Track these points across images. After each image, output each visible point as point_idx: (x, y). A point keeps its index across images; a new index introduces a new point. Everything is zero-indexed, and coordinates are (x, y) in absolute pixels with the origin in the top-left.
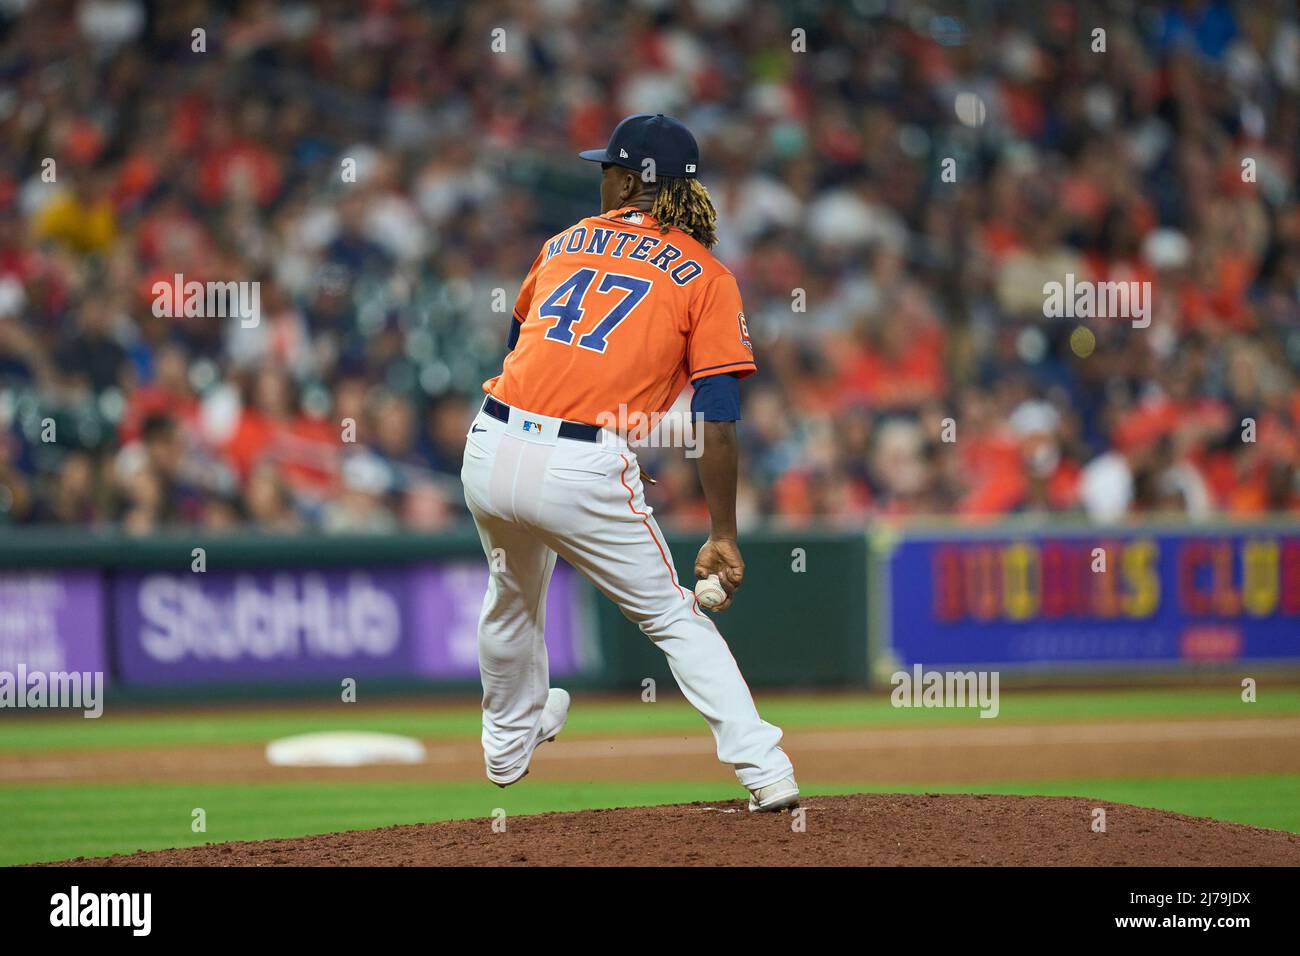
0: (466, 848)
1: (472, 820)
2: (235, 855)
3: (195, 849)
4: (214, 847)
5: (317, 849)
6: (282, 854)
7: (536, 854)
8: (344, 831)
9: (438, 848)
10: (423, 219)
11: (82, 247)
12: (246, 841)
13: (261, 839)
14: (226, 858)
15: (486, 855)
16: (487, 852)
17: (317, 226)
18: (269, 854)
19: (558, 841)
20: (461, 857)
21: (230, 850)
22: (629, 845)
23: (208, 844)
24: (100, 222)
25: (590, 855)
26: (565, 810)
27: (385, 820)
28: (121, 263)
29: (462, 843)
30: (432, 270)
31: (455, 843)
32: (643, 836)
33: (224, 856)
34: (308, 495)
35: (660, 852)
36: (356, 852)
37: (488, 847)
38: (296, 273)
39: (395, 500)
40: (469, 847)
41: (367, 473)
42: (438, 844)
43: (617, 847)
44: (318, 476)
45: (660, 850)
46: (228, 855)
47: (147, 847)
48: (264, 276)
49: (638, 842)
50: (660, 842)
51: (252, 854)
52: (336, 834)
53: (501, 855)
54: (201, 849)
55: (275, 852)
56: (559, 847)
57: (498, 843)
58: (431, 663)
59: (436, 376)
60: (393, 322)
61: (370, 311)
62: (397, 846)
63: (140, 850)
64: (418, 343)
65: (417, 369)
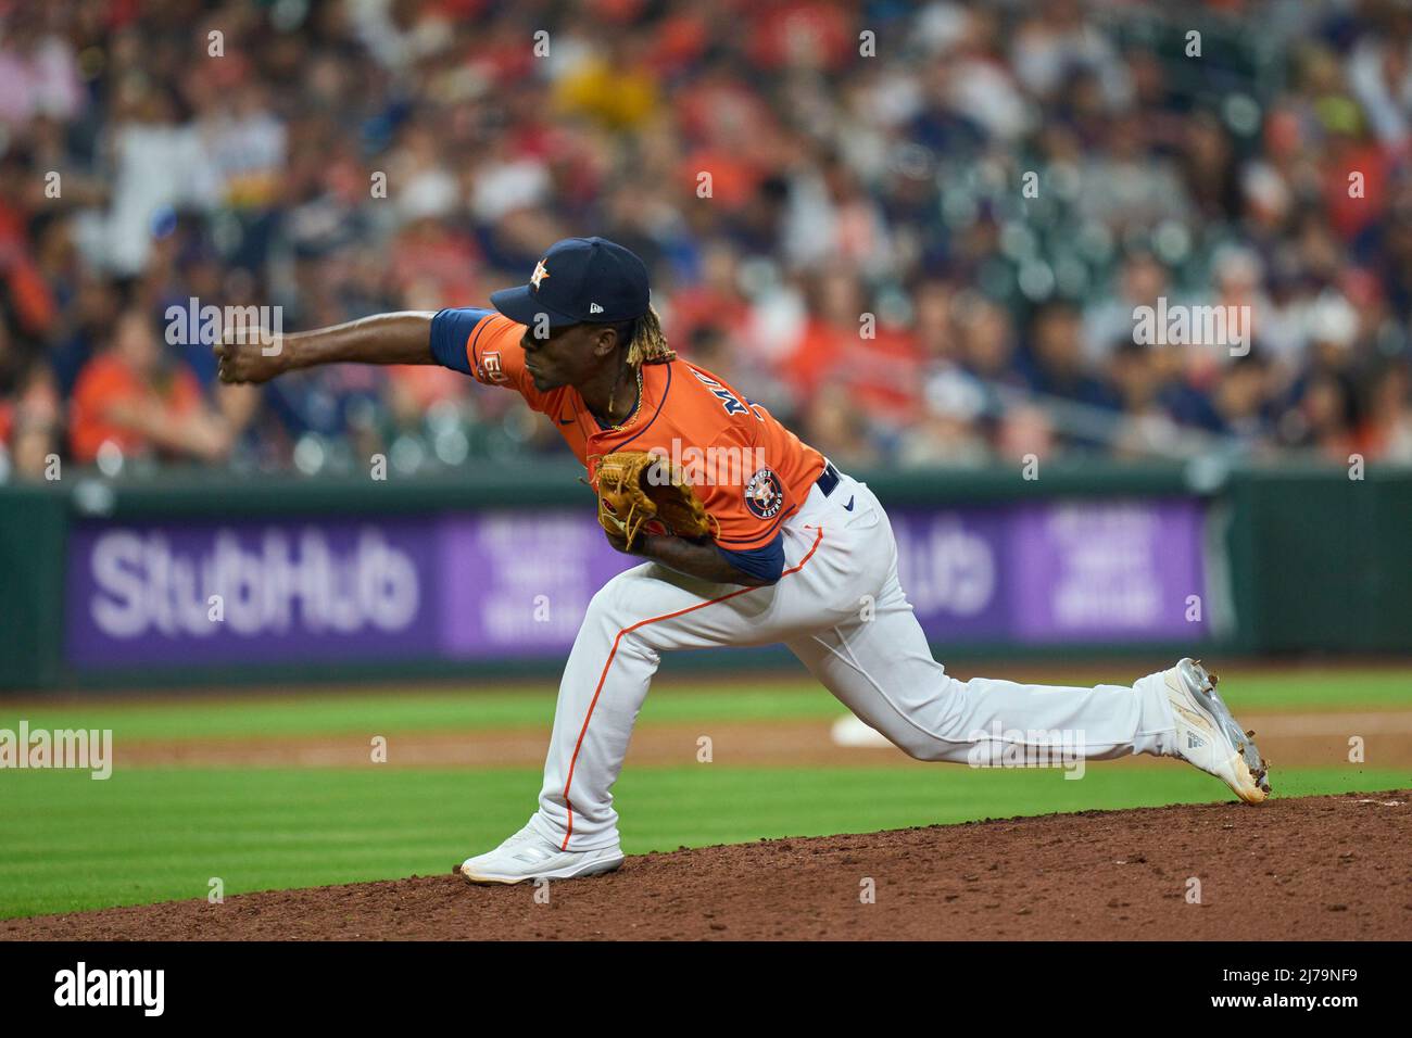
0: (1073, 846)
1: (1080, 813)
2: (796, 853)
3: (748, 846)
4: (771, 843)
5: (894, 847)
6: (853, 853)
7: (1157, 855)
8: (925, 825)
9: (1039, 846)
10: (1021, 89)
11: (613, 122)
12: (809, 836)
13: (826, 835)
14: (785, 857)
15: (1097, 855)
16: (1099, 851)
17: (895, 98)
18: (837, 853)
19: (1185, 839)
20: (1065, 857)
21: (788, 848)
22: (1269, 845)
23: (763, 839)
24: (634, 93)
25: (1224, 856)
26: (1191, 802)
27: (977, 813)
28: (658, 141)
29: (1068, 840)
30: (1033, 151)
31: (1060, 841)
32: (1286, 833)
33: (781, 854)
34: (884, 420)
35: (1308, 853)
36: (941, 850)
37: (1099, 846)
38: (868, 154)
39: (988, 426)
40: (1077, 846)
41: (953, 394)
42: (1039, 842)
43: (1255, 846)
44: (894, 397)
45: (1306, 850)
46: (788, 853)
47: (691, 843)
48: (829, 159)
49: (1281, 840)
50: (1307, 840)
51: (816, 852)
52: (917, 829)
53: (1116, 854)
54: (755, 845)
55: (843, 849)
56: (1184, 846)
57: (1111, 839)
58: (1031, 624)
59: (1036, 279)
60: (987, 214)
61: (957, 199)
62: (990, 843)
63: (682, 847)
64: (1015, 238)
65: (1015, 268)
